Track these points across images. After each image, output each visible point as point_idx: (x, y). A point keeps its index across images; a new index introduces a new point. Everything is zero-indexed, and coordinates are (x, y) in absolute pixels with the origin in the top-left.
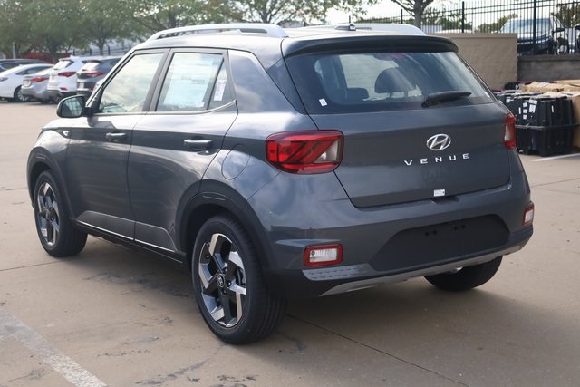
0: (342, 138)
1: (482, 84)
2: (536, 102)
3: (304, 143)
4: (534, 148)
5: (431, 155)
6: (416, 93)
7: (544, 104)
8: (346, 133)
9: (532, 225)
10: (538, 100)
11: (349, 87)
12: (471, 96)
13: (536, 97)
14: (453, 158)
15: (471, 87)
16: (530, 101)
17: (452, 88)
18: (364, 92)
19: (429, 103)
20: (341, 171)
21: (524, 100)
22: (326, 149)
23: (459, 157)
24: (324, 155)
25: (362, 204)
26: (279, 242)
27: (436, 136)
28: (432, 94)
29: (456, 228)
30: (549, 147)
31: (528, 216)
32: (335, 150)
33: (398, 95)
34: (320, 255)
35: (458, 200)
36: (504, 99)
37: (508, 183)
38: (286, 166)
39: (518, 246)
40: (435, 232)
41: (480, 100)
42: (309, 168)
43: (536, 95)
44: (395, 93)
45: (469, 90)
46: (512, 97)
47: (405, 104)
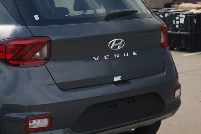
0: (50, 42)
1: (146, 6)
2: (184, 16)
3: (23, 46)
4: (184, 47)
5: (111, 53)
6: (102, 11)
7: (190, 17)
8: (53, 38)
9: (180, 99)
10: (186, 15)
11: (56, 6)
12: (138, 13)
13: (184, 13)
14: (126, 55)
15: (138, 7)
16: (181, 16)
17: (125, 8)
18: (66, 10)
19: (109, 17)
20: (50, 65)
21: (177, 15)
22: (40, 50)
23: (131, 54)
24: (38, 54)
25: (65, 87)
26: (7, 115)
27: (115, 40)
28: (112, 12)
29: (129, 102)
30: (193, 46)
31: (177, 93)
32: (45, 50)
33: (89, 12)
34: (36, 123)
35: (130, 83)
36: (163, 14)
37: (163, 71)
38: (11, 62)
39: (171, 114)
40: (115, 105)
41: (144, 16)
42: (28, 63)
43: (184, 11)
44: (88, 11)
45: (136, 9)
46: (169, 13)
47: (94, 18)
